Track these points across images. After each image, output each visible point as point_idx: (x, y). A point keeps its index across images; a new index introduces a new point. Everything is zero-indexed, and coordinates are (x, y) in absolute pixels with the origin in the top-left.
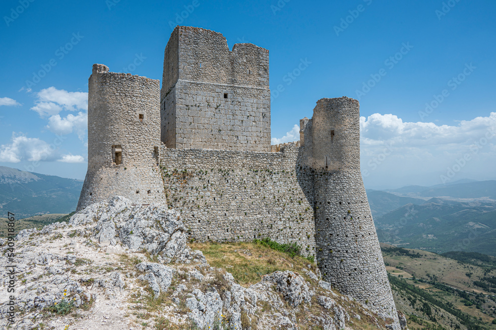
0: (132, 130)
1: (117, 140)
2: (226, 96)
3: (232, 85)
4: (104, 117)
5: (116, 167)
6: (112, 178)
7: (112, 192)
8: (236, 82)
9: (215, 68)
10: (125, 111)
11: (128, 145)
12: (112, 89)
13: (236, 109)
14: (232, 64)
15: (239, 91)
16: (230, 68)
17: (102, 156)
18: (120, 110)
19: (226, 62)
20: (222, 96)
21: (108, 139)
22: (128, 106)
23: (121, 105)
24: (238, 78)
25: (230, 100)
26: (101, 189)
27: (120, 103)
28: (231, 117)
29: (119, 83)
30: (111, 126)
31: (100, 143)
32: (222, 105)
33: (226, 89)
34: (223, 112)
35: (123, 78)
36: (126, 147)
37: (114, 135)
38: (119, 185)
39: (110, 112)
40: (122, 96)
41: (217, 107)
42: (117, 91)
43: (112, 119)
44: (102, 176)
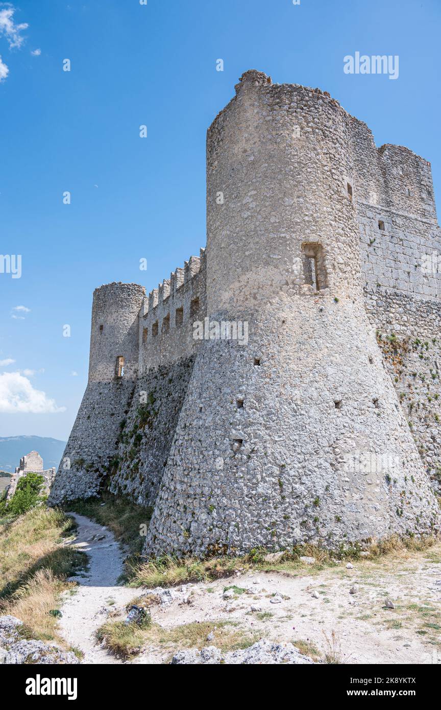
0: (340, 214)
1: (313, 231)
2: (381, 225)
3: (387, 209)
4: (280, 177)
5: (316, 294)
6: (311, 321)
7: (320, 356)
8: (393, 205)
9: (362, 177)
10: (326, 168)
11: (334, 244)
12: (296, 117)
13: (398, 250)
14: (384, 174)
15: (399, 221)
16: (382, 180)
17: (276, 267)
18: (316, 163)
19: (375, 170)
20: (376, 225)
21: (290, 227)
22: (330, 158)
23: (318, 154)
24: (395, 199)
25: (388, 234)
26: (289, 348)
27: (315, 149)
28: (393, 263)
29: (310, 107)
30: (299, 197)
31: (272, 235)
32: (377, 241)
33: (380, 214)
34: (379, 252)
35: (318, 99)
36: (332, 249)
37: (306, 218)
38: (332, 338)
39: (296, 165)
40: (318, 134)
41: (371, 243)
42: (308, 123)
43: (299, 182)
44: (282, 315)
